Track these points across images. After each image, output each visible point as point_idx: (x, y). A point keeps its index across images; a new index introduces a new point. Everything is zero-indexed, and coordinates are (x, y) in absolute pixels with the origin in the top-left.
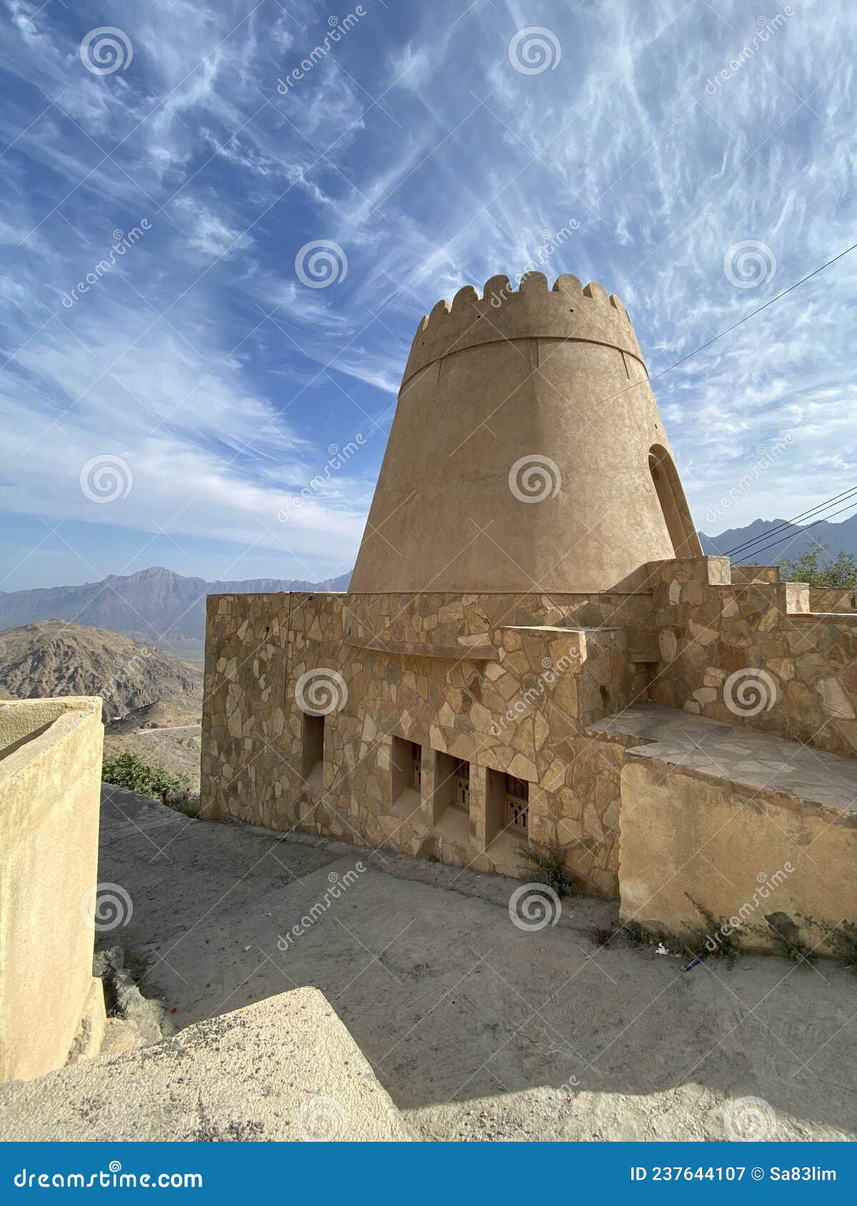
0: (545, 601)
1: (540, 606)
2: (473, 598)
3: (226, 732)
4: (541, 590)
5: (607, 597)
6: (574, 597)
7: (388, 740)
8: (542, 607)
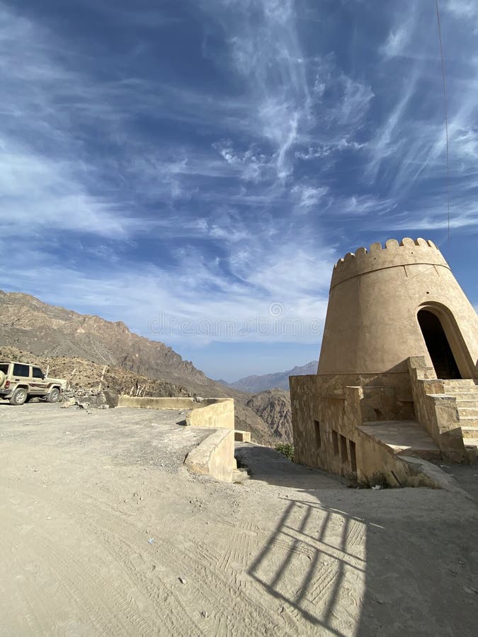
0: (360, 376)
1: (358, 379)
2: (338, 376)
3: (298, 429)
4: (358, 372)
5: (385, 374)
6: (372, 375)
7: (331, 431)
8: (359, 379)
